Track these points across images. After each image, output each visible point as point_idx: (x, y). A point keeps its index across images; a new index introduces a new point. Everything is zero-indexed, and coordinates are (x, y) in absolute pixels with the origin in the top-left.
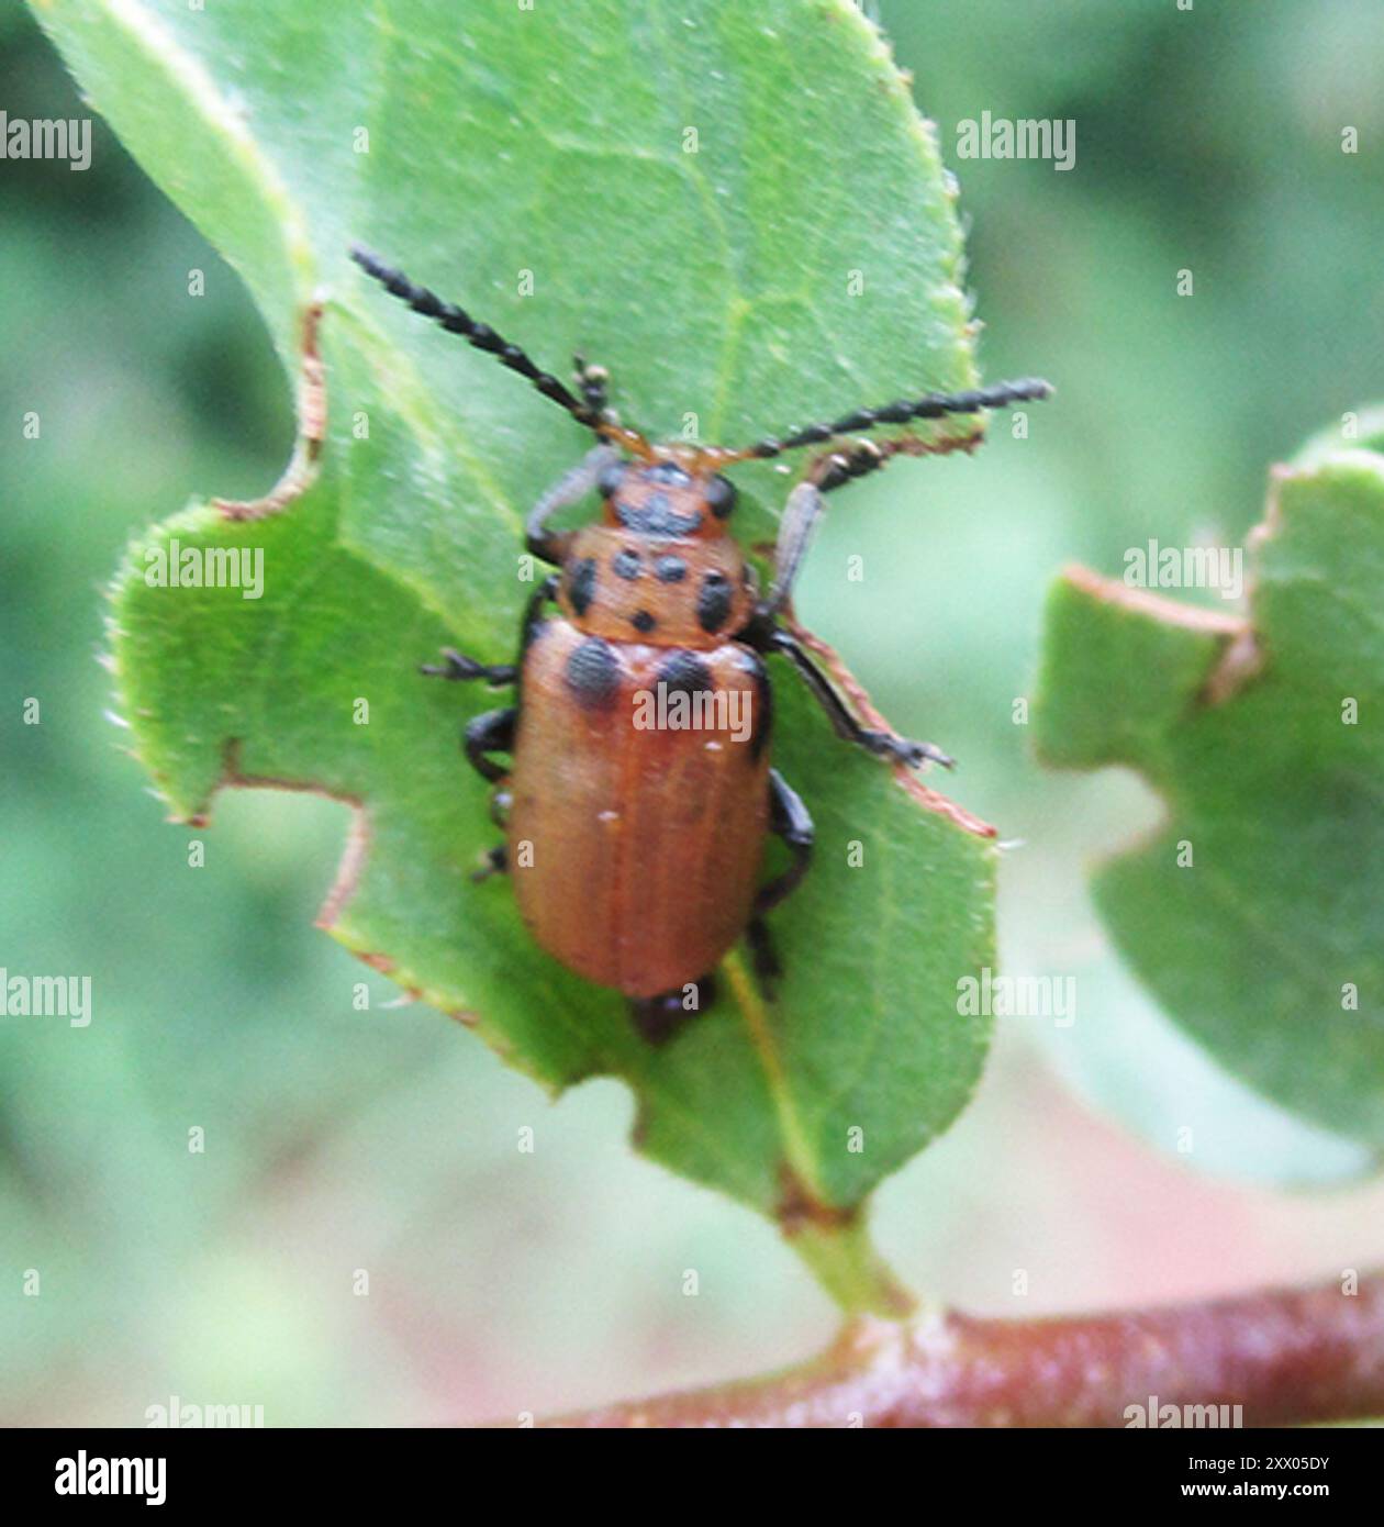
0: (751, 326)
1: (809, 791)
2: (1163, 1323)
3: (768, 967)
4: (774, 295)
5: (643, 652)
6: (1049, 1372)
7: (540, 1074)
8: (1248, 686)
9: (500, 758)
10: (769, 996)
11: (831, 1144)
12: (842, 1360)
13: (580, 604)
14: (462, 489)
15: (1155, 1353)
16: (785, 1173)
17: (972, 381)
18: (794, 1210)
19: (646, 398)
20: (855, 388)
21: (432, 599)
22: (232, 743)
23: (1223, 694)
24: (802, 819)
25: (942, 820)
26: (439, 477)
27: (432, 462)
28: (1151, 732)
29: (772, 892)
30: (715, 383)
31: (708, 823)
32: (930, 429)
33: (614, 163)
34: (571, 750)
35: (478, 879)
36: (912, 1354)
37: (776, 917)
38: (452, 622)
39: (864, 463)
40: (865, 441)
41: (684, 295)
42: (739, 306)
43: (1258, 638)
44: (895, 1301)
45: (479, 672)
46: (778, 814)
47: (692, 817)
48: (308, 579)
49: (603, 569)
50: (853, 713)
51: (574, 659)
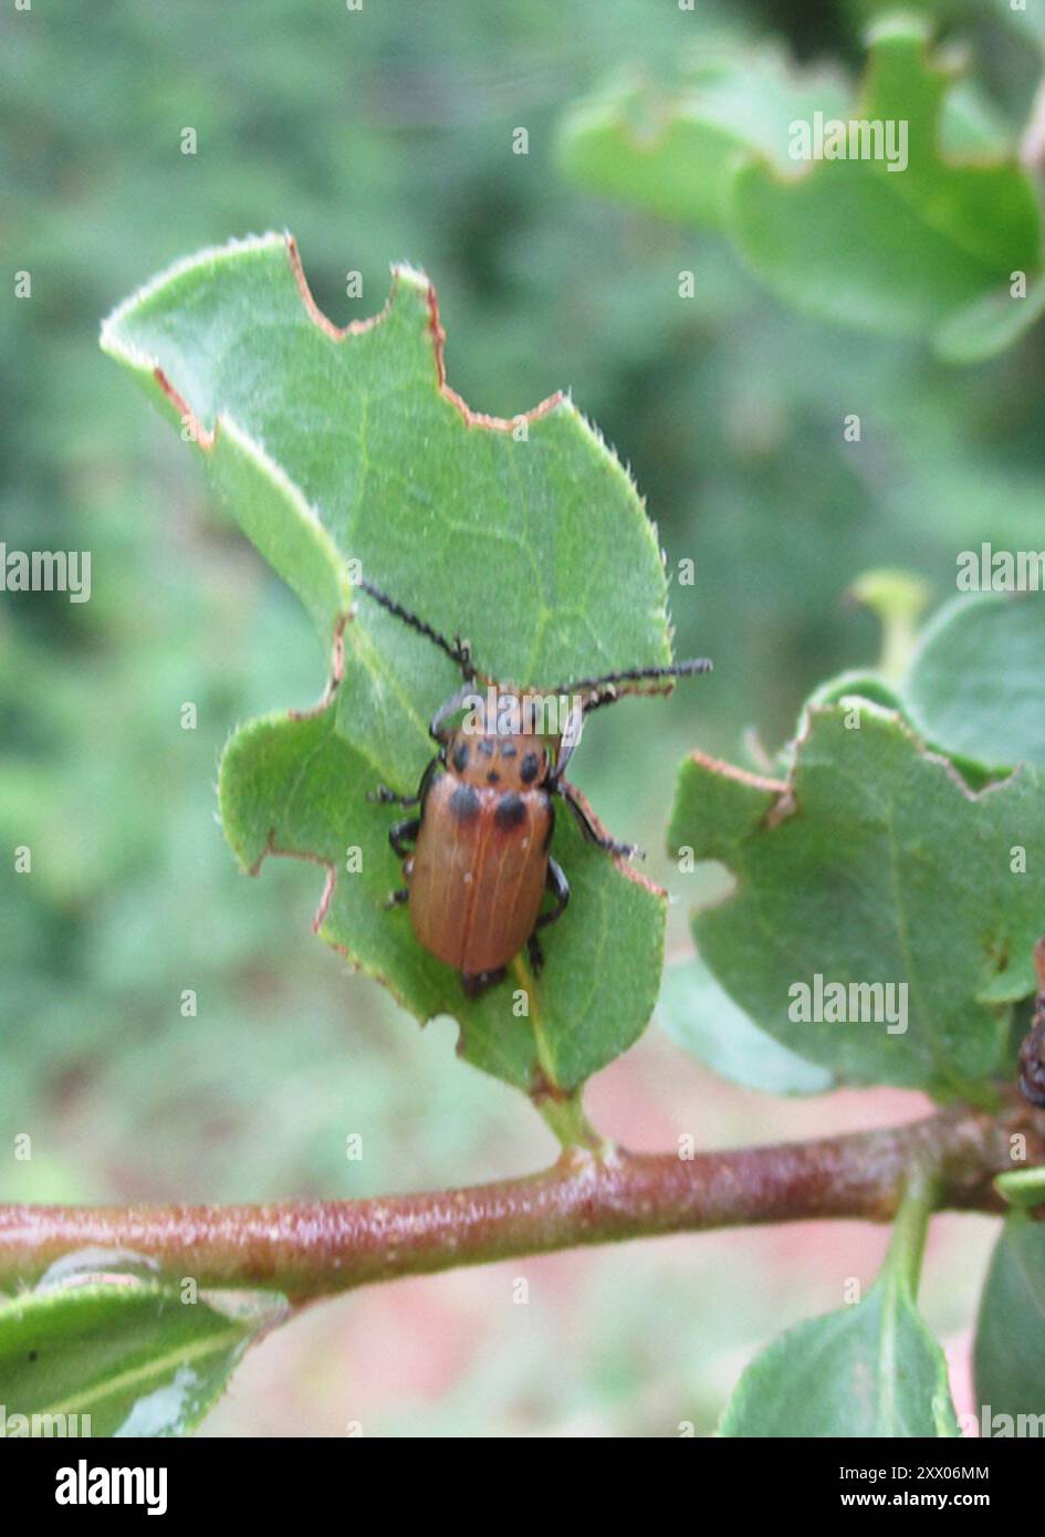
0: (551, 626)
1: (566, 868)
2: (730, 1159)
3: (537, 960)
4: (565, 609)
5: (491, 793)
6: (671, 1182)
7: (416, 1013)
8: (787, 820)
9: (405, 845)
10: (536, 975)
11: (564, 1056)
12: (563, 1169)
13: (460, 767)
14: (392, 703)
15: (727, 1174)
16: (537, 1069)
17: (668, 660)
18: (541, 1090)
19: (491, 661)
20: (606, 661)
21: (375, 761)
22: (272, 834)
23: (773, 823)
24: (563, 883)
25: (639, 888)
26: (381, 696)
27: (378, 688)
28: (734, 843)
29: (545, 919)
30: (530, 655)
31: (520, 881)
32: (647, 683)
33: (482, 538)
34: (450, 842)
35: (388, 908)
36: (601, 1168)
37: (543, 934)
38: (383, 772)
39: (607, 699)
40: (611, 688)
41: (515, 608)
42: (545, 614)
43: (794, 794)
44: (592, 1141)
45: (396, 799)
46: (551, 880)
47: (513, 879)
48: (316, 749)
49: (474, 747)
50: (594, 828)
51: (454, 796)
